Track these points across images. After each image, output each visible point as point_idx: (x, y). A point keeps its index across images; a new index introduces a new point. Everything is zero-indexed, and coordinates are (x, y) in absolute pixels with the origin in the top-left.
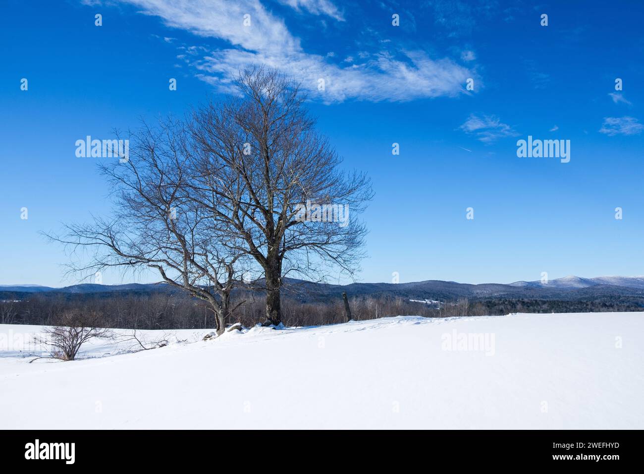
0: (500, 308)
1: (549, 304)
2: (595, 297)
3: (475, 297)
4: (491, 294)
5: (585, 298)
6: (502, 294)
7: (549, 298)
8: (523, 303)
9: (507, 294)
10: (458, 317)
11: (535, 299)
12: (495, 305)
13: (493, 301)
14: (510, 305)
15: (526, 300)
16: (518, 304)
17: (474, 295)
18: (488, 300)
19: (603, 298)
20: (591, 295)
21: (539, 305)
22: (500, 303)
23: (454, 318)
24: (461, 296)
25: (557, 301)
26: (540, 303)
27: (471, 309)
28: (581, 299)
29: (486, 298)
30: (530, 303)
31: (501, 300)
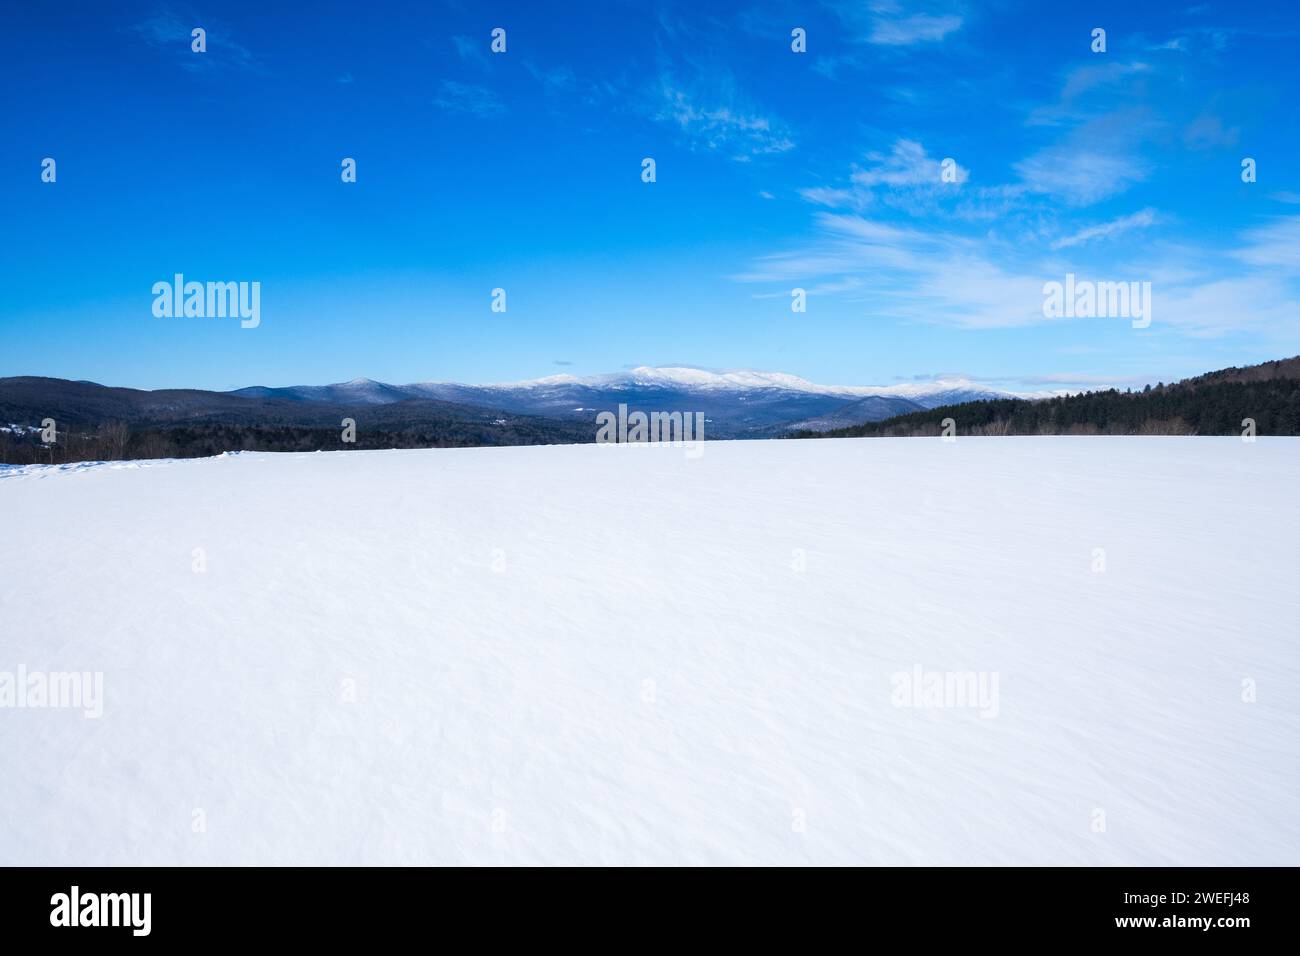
0: (206, 445)
1: (315, 437)
2: (407, 423)
3: (147, 419)
4: (186, 414)
5: (386, 426)
6: (211, 413)
7: (315, 423)
8: (259, 434)
9: (223, 414)
10: (95, 463)
11: (285, 426)
12: (194, 438)
13: (190, 429)
14: (229, 438)
15: (265, 428)
16: (247, 437)
17: (143, 415)
18: (177, 427)
19: (420, 426)
20: (399, 418)
21: (294, 439)
22: (207, 432)
23: (87, 463)
24: (111, 416)
25: (332, 430)
26: (296, 433)
27: (133, 446)
28: (379, 426)
29: (172, 423)
30: (274, 436)
31: (207, 427)
